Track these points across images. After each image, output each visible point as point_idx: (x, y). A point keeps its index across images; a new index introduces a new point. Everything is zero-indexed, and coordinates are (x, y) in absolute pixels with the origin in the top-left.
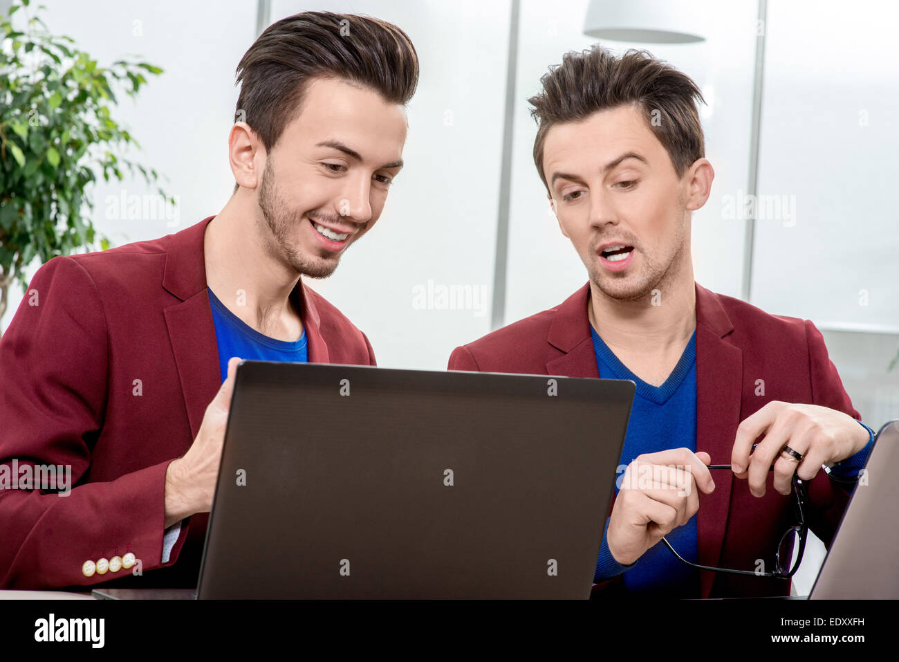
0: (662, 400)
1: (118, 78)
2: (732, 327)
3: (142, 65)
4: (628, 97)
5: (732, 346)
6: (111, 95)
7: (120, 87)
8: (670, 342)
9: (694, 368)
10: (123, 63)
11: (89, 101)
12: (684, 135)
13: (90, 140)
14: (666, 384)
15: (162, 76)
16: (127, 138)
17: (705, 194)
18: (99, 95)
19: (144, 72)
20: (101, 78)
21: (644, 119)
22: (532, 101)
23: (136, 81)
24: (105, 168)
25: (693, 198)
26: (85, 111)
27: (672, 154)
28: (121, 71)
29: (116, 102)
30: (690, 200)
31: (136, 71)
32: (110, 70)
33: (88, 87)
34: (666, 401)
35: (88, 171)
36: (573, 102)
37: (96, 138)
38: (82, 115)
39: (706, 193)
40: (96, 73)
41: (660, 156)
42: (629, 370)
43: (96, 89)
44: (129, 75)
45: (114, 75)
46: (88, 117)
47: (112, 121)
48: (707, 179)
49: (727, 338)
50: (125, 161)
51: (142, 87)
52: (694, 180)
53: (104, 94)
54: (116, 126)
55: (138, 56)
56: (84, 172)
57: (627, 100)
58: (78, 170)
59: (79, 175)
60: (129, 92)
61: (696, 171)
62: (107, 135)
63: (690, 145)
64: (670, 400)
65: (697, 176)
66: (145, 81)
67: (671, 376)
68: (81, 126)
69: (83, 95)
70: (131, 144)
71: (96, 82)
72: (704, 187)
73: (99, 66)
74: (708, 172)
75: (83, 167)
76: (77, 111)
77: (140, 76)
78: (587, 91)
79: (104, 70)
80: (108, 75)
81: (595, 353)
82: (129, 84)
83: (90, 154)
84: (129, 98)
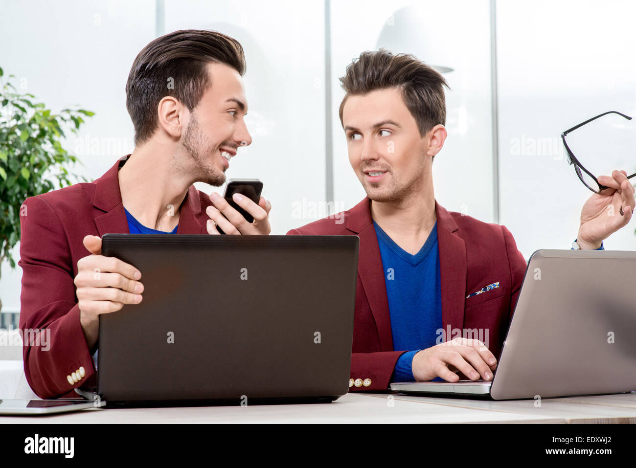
0: (415, 263)
1: (65, 121)
2: (457, 227)
3: (80, 111)
4: (394, 83)
5: (458, 237)
6: (61, 132)
7: (67, 126)
8: (418, 231)
9: (436, 244)
10: (68, 111)
11: (47, 137)
12: (427, 109)
13: (50, 162)
14: (418, 254)
15: (94, 117)
16: (74, 160)
17: (439, 147)
18: (53, 132)
19: (82, 115)
20: (54, 121)
21: (402, 98)
22: (341, 80)
23: (77, 122)
24: (60, 180)
25: (431, 148)
26: (45, 143)
27: (418, 120)
28: (67, 116)
29: (65, 137)
30: (429, 150)
31: (77, 115)
32: (59, 116)
33: (46, 128)
34: (418, 264)
35: (49, 183)
36: (360, 84)
37: (53, 161)
38: (43, 146)
39: (441, 146)
40: (49, 118)
41: (410, 122)
42: (396, 244)
43: (51, 128)
44: (73, 118)
45: (62, 119)
46: (47, 147)
47: (63, 150)
48: (442, 137)
49: (456, 233)
50: (73, 174)
51: (81, 125)
52: (433, 137)
53: (57, 133)
54: (66, 153)
55: (77, 105)
56: (46, 184)
57: (392, 84)
58: (42, 182)
59: (43, 186)
60: (73, 130)
61: (435, 132)
62: (60, 159)
63: (431, 115)
64: (420, 264)
65: (435, 135)
66: (83, 121)
67: (421, 250)
68: (42, 153)
69: (43, 133)
70: (77, 163)
71: (51, 124)
72: (440, 142)
73: (52, 114)
74: (443, 133)
75: (45, 180)
76: (40, 144)
77: (80, 118)
78: (369, 77)
79: (56, 116)
80: (58, 119)
81: (376, 234)
82: (72, 124)
83: (50, 171)
84: (73, 134)
